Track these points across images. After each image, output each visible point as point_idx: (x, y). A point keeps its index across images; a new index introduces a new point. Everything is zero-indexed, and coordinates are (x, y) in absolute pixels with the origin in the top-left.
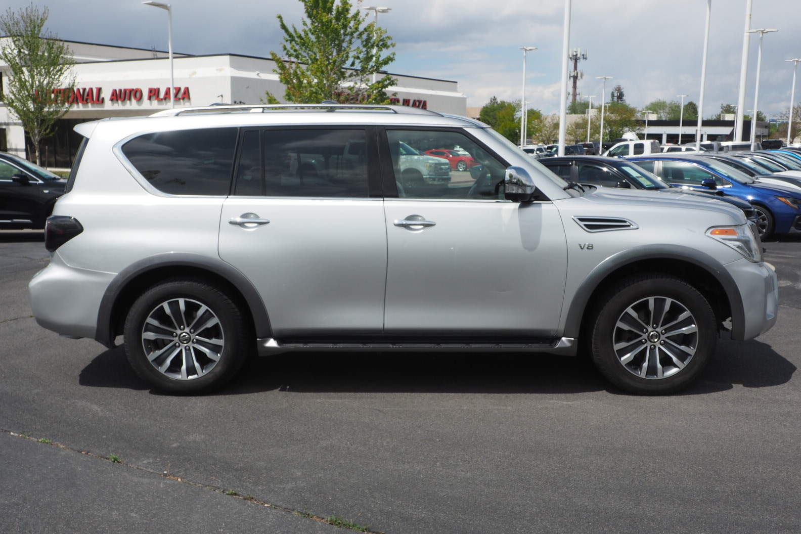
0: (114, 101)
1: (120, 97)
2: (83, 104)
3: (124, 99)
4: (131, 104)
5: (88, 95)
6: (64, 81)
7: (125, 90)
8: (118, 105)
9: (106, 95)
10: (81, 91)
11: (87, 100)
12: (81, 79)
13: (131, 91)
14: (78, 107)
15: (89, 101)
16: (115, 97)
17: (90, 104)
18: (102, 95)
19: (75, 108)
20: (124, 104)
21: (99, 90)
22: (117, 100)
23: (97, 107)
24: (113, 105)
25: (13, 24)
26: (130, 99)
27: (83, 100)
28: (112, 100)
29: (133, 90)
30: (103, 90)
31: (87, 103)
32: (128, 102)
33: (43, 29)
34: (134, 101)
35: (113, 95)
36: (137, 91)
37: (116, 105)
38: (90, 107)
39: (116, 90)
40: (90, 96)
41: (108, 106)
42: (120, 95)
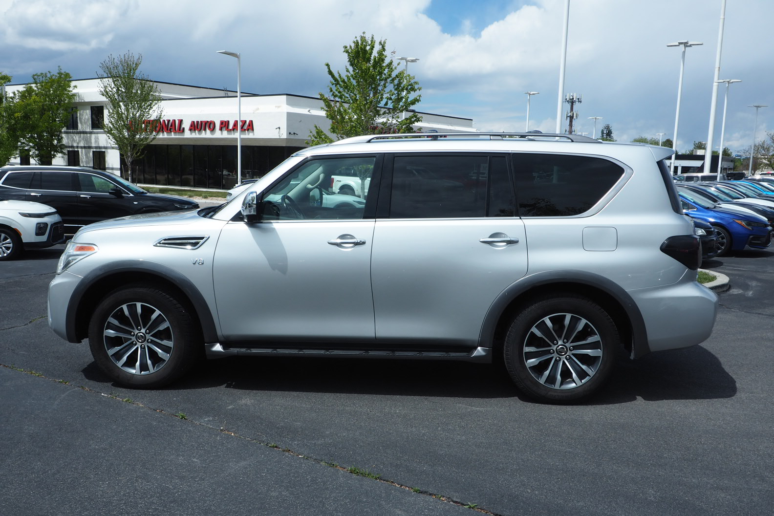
0: (192, 131)
1: (197, 128)
2: (167, 132)
3: (200, 130)
4: (206, 134)
5: (171, 126)
6: (153, 114)
7: (201, 122)
8: (196, 134)
9: (186, 125)
10: (166, 122)
11: (170, 129)
12: (167, 113)
13: (206, 122)
14: (163, 135)
15: (172, 130)
17: (173, 133)
18: (183, 126)
19: (161, 136)
20: (200, 133)
21: (181, 121)
22: (195, 130)
23: (179, 136)
24: (191, 134)
25: (114, 67)
26: (205, 130)
27: (167, 130)
28: (190, 130)
29: (208, 121)
30: (184, 122)
31: (171, 132)
32: (204, 131)
33: (137, 72)
34: (208, 131)
35: (191, 126)
36: (211, 123)
37: (194, 134)
38: (173, 135)
39: (194, 122)
40: (173, 126)
41: (188, 134)
42: (195, 127)
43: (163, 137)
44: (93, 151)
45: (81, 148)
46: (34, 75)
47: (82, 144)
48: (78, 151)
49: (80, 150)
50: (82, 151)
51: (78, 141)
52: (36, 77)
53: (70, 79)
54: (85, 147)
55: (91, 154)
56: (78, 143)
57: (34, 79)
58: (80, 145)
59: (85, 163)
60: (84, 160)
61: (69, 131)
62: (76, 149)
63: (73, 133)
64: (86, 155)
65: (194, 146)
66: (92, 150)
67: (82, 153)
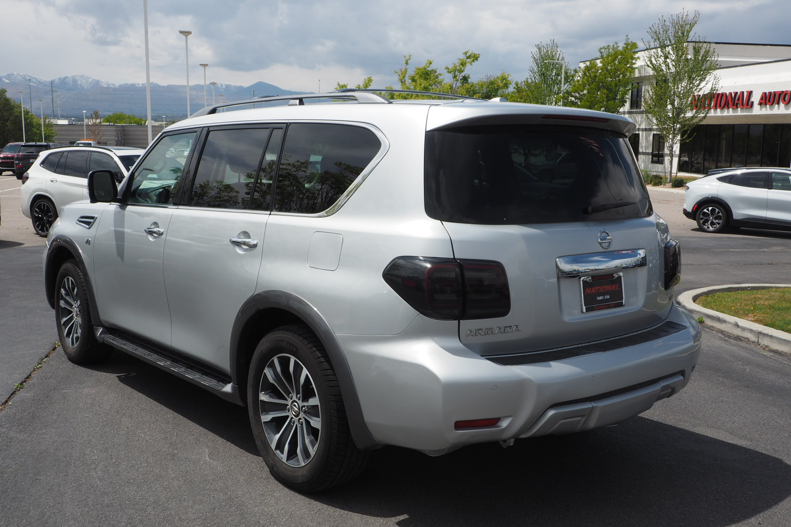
0: (763, 106)
1: (769, 101)
2: (733, 109)
3: (772, 104)
4: (779, 109)
5: (738, 100)
7: (770, 93)
8: (766, 110)
9: (756, 99)
10: (733, 95)
11: (737, 104)
12: (735, 83)
13: (781, 93)
14: (728, 112)
15: (738, 106)
16: (763, 101)
17: (739, 109)
18: (752, 100)
20: (771, 109)
21: (750, 93)
22: (766, 104)
23: (746, 112)
24: (761, 110)
26: (778, 103)
27: (733, 105)
28: (760, 104)
29: (783, 92)
30: (754, 93)
31: (737, 107)
32: (777, 105)
34: (782, 105)
35: (762, 99)
36: (786, 94)
37: (764, 109)
38: (739, 112)
39: (766, 93)
40: (739, 100)
41: (757, 110)
42: (769, 99)
43: (728, 114)
44: (654, 134)
45: (643, 130)
46: (601, 49)
47: (643, 126)
48: (639, 134)
49: (641, 133)
50: (642, 133)
51: (640, 122)
52: (603, 50)
53: (636, 50)
54: (646, 130)
55: (651, 137)
56: (640, 125)
57: (601, 53)
58: (641, 127)
59: (644, 148)
60: (644, 145)
61: (633, 110)
62: (637, 132)
63: (636, 113)
64: (646, 139)
65: (765, 125)
66: (653, 132)
67: (642, 136)
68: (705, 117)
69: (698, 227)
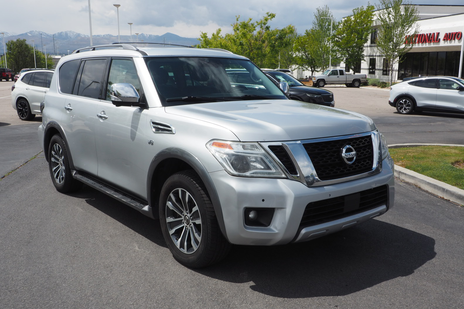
1: (449, 38)
2: (428, 43)
3: (451, 40)
4: (455, 42)
5: (432, 38)
7: (450, 33)
8: (448, 43)
9: (441, 37)
10: (429, 35)
11: (431, 40)
12: (430, 28)
13: (456, 33)
14: (426, 45)
15: (431, 41)
16: (446, 38)
17: (432, 43)
18: (439, 37)
20: (450, 43)
21: (438, 34)
22: (447, 40)
23: (436, 45)
24: (444, 43)
26: (454, 39)
27: (429, 41)
28: (444, 40)
29: (457, 33)
30: (440, 34)
32: (453, 41)
34: (456, 40)
35: (445, 37)
36: (459, 34)
37: (446, 43)
38: (432, 45)
39: (447, 34)
41: (442, 44)
42: (449, 37)
43: (426, 46)
45: (378, 56)
47: (378, 54)
49: (377, 58)
50: (378, 58)
51: (376, 52)
52: (355, 11)
53: (374, 10)
54: (379, 56)
55: (383, 60)
56: (376, 53)
57: (354, 12)
58: (377, 55)
59: (378, 67)
60: (378, 65)
61: (372, 45)
62: (375, 58)
63: (374, 46)
64: (380, 61)
65: (447, 52)
66: (383, 57)
67: (378, 60)
68: (411, 48)
69: (397, 111)
